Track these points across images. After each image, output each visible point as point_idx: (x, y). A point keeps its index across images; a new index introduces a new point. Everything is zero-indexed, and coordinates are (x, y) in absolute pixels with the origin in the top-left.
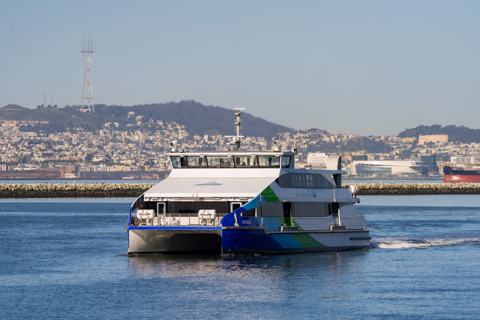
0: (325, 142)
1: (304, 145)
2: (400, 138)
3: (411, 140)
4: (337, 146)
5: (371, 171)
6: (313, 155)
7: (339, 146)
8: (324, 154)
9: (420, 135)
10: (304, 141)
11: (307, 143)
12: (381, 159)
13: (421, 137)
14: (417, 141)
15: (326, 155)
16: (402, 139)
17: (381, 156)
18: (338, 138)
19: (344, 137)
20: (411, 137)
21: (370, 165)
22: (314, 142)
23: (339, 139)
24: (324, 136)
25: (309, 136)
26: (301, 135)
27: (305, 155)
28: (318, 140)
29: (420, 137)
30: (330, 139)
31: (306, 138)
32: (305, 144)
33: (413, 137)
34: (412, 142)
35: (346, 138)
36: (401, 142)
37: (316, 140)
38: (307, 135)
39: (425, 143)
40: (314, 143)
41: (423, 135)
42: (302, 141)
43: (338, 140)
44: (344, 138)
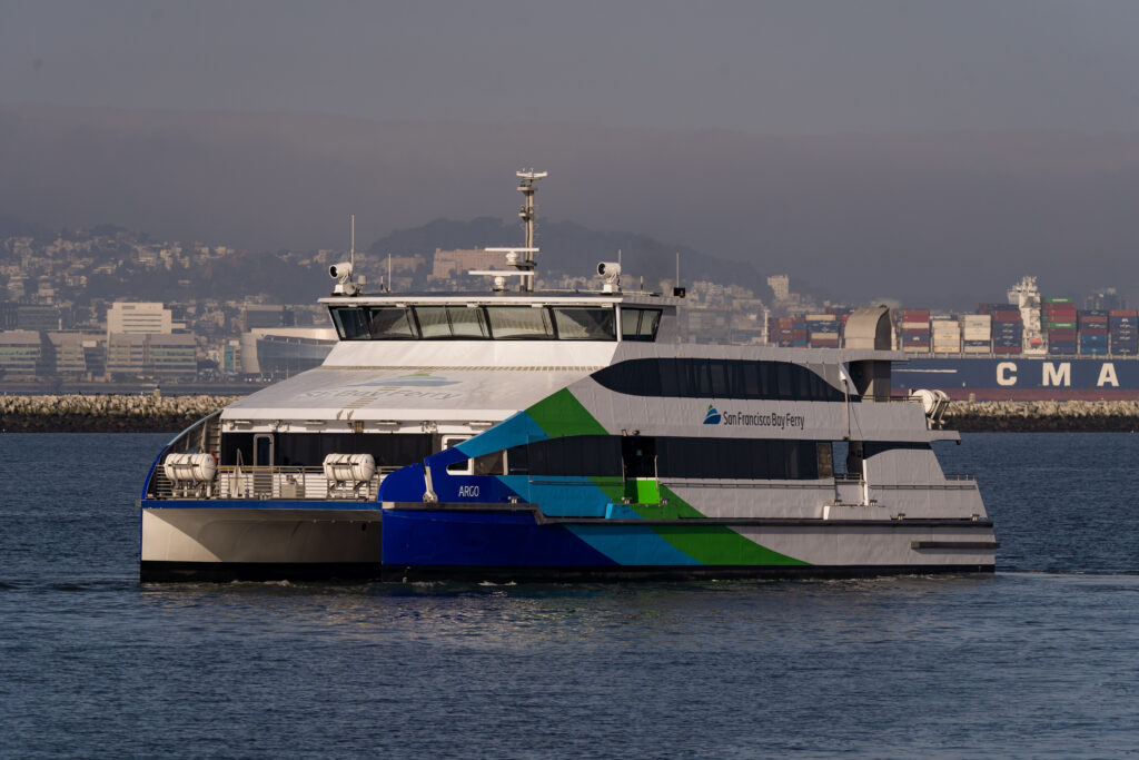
0: (143, 266)
1: (77, 277)
2: (373, 258)
3: (410, 263)
4: (180, 282)
5: (304, 360)
6: (124, 308)
7: (187, 282)
8: (159, 306)
9: (438, 250)
10: (79, 265)
11: (86, 271)
12: (316, 322)
13: (439, 254)
14: (427, 268)
15: (165, 307)
16: (380, 261)
17: (315, 314)
18: (182, 257)
19: (199, 253)
20: (410, 254)
21: (303, 340)
22: (109, 269)
23: (187, 258)
24: (139, 249)
25: (93, 246)
26: (69, 246)
27: (81, 307)
28: (121, 262)
29: (436, 256)
30: (159, 257)
31: (81, 254)
32: (80, 272)
33: (416, 255)
34: (414, 271)
35: (208, 256)
36: (377, 269)
37: (116, 262)
38: (87, 245)
39: (452, 272)
40: (109, 271)
41: (448, 247)
42: (71, 263)
43: (182, 261)
44: (203, 256)
